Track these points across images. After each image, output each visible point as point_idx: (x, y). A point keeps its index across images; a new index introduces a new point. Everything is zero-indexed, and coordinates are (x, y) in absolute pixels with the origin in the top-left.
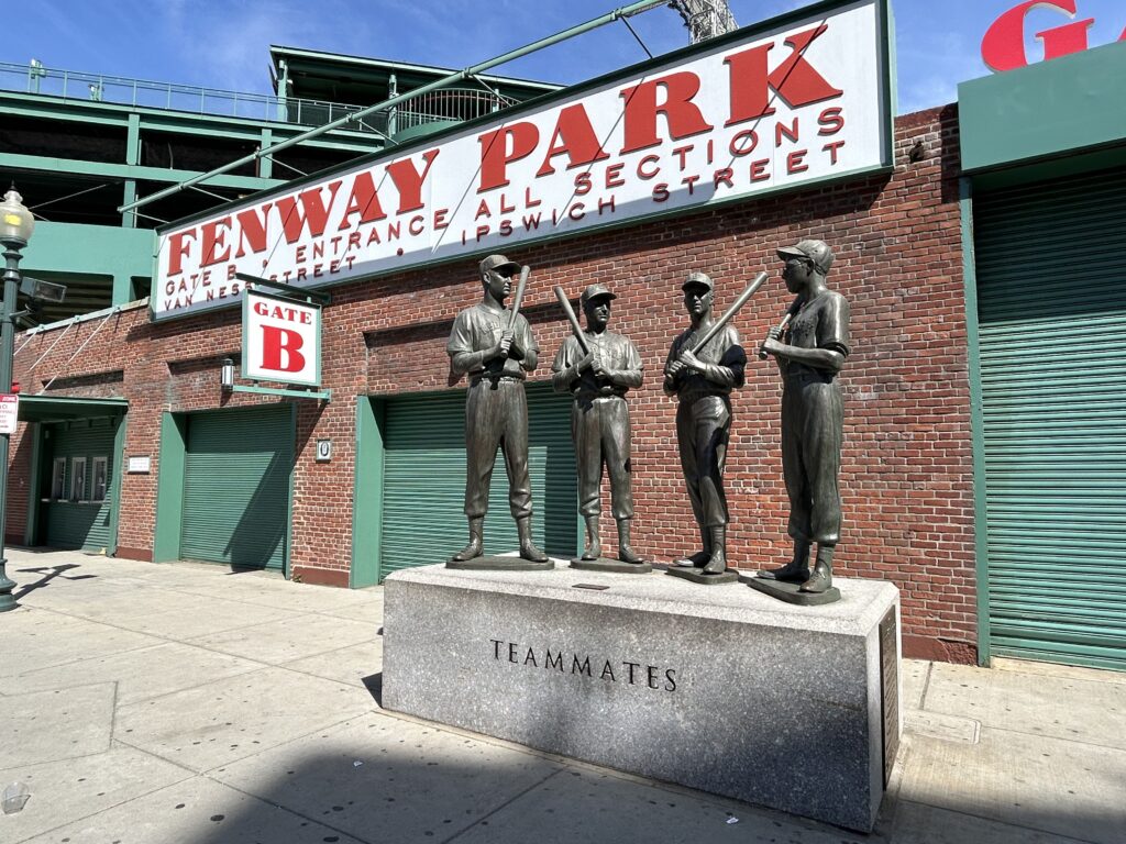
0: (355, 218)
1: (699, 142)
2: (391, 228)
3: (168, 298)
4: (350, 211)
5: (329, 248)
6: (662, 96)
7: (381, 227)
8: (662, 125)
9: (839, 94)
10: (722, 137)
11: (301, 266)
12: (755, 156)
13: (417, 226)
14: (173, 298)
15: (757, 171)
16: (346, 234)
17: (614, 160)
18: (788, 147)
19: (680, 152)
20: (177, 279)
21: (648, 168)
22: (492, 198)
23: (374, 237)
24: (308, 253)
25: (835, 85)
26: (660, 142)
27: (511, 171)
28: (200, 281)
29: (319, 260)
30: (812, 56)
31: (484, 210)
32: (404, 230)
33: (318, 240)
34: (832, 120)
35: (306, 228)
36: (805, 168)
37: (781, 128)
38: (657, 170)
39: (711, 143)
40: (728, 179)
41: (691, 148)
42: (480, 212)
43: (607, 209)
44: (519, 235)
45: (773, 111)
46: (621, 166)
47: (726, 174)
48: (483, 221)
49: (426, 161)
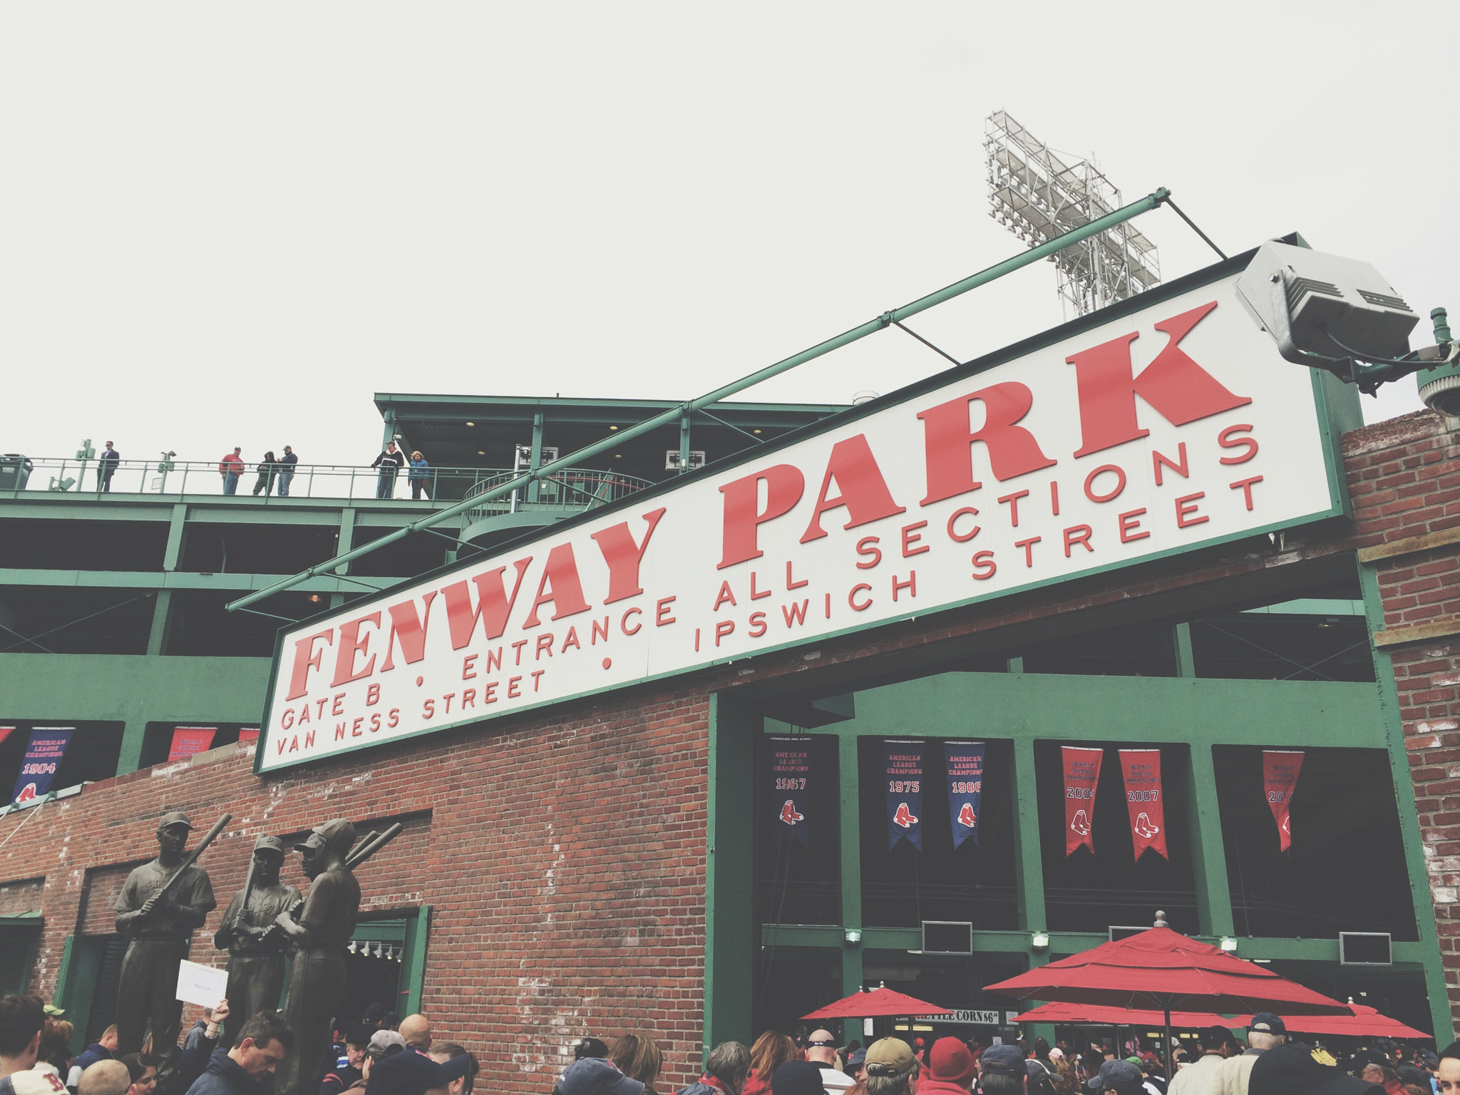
0: (548, 610)
1: (1037, 483)
2: (596, 627)
3: (282, 737)
4: (540, 600)
5: (509, 655)
7: (582, 623)
8: (980, 455)
9: (1247, 402)
10: (1071, 473)
11: (469, 684)
12: (1124, 504)
13: (631, 624)
14: (290, 736)
15: (1128, 525)
16: (533, 634)
17: (914, 516)
18: (1176, 486)
19: (1013, 499)
20: (298, 705)
21: (962, 528)
22: (738, 576)
23: (572, 640)
24: (480, 666)
25: (1238, 391)
27: (767, 535)
28: (328, 707)
29: (495, 675)
30: (1196, 348)
32: (615, 628)
34: (1241, 445)
35: (480, 627)
36: (1205, 520)
37: (1159, 460)
38: (977, 531)
39: (1054, 486)
40: (1085, 540)
41: (1025, 494)
42: (721, 601)
43: (904, 593)
44: (779, 636)
45: (1145, 434)
46: (923, 524)
47: (1082, 533)
48: (726, 612)
49: (647, 526)
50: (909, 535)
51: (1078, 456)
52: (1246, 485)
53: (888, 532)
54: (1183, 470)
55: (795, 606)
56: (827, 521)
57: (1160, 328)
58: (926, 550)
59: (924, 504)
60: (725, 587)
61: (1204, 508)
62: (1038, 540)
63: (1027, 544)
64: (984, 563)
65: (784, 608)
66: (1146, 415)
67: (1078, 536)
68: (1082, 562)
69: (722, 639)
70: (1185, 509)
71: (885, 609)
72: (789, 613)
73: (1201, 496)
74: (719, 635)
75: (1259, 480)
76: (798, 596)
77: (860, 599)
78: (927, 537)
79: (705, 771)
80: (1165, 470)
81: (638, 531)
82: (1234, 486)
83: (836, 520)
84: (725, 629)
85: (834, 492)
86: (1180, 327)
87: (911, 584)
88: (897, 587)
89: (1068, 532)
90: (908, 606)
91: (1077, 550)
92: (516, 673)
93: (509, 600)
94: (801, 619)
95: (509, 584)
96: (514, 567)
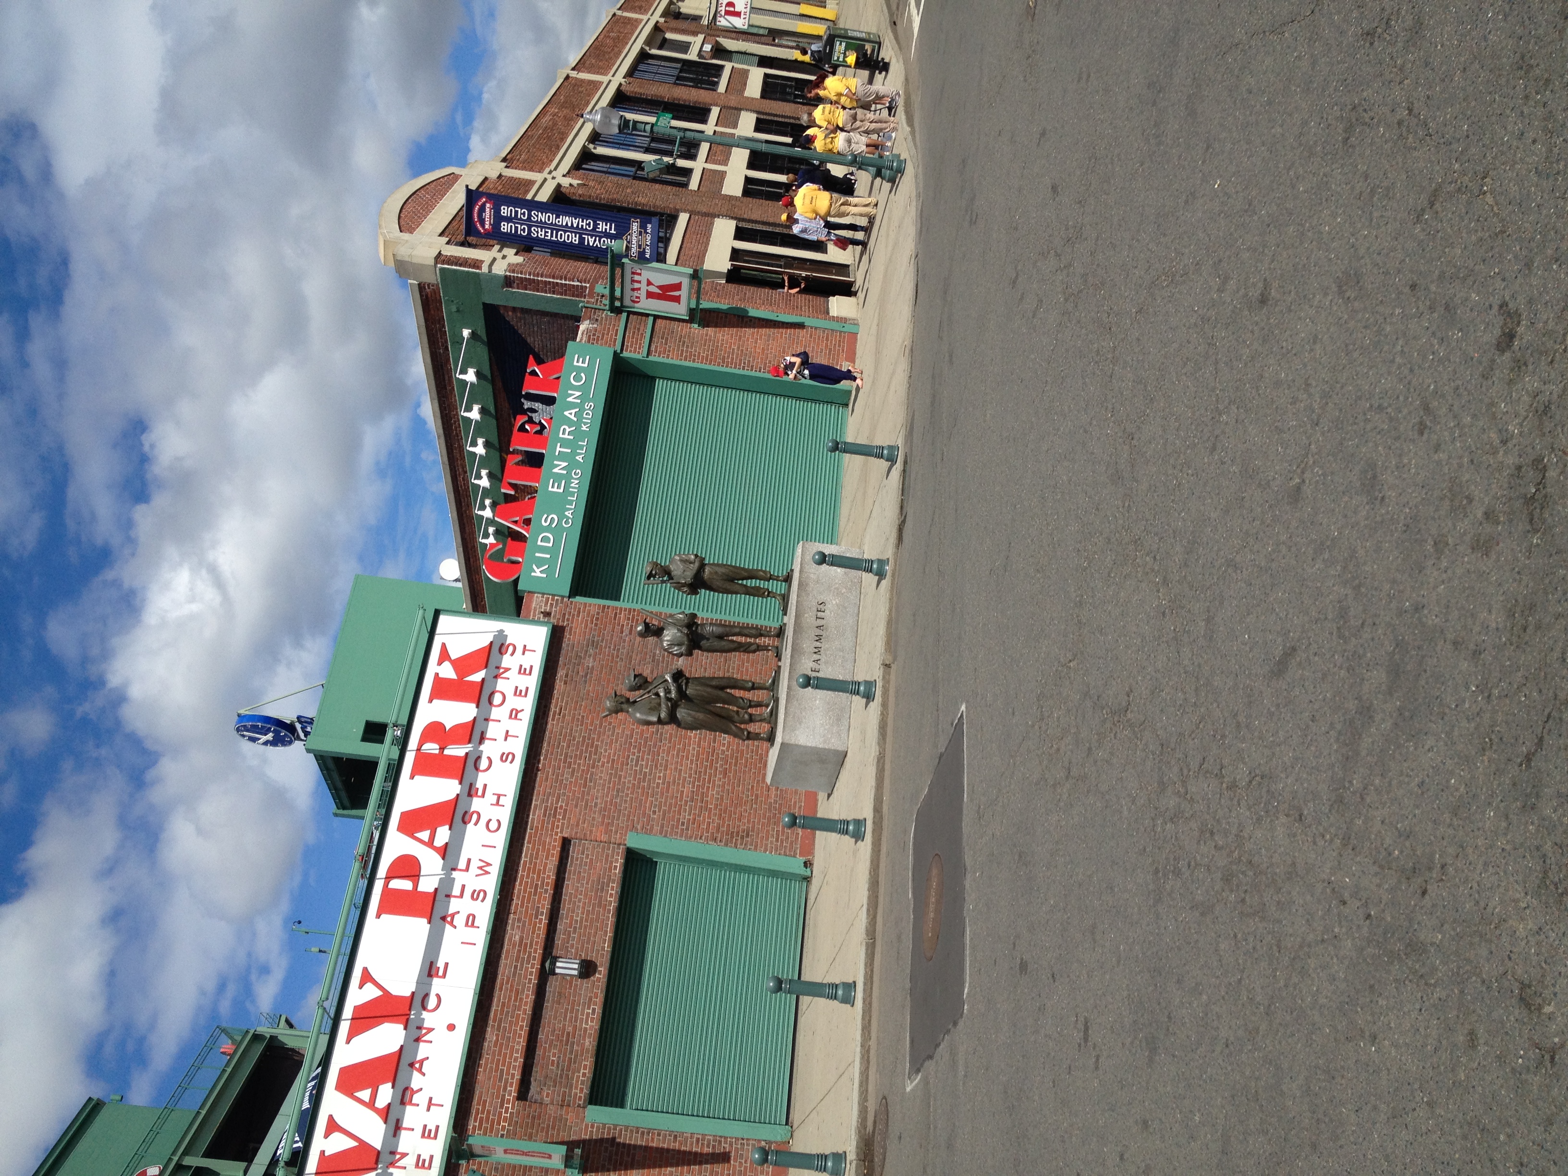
4: (371, 1102)
6: (431, 747)
15: (519, 694)
27: (426, 886)
30: (456, 654)
36: (532, 667)
37: (498, 677)
38: (489, 758)
39: (486, 720)
40: (517, 712)
41: (483, 733)
42: (452, 923)
43: (503, 801)
44: (491, 883)
45: (484, 679)
46: (472, 784)
47: (514, 712)
48: (460, 918)
49: (369, 986)
51: (478, 707)
52: (525, 650)
54: (507, 670)
55: (480, 868)
56: (440, 841)
57: (440, 663)
58: (485, 786)
59: (461, 783)
60: (445, 917)
61: (527, 666)
62: (508, 731)
63: (508, 736)
64: (506, 758)
65: (478, 876)
66: (475, 677)
67: (515, 715)
69: (475, 924)
70: (523, 672)
71: (505, 814)
72: (482, 872)
73: (521, 666)
74: (473, 925)
75: (525, 646)
76: (475, 864)
77: (493, 826)
78: (479, 784)
81: (370, 993)
82: (523, 654)
83: (443, 834)
84: (471, 922)
85: (425, 835)
86: (444, 655)
87: (500, 796)
88: (497, 804)
89: (511, 718)
90: (509, 801)
91: (520, 716)
92: (419, 1131)
93: (354, 1144)
94: (489, 864)
95: (338, 1144)
96: (326, 1136)
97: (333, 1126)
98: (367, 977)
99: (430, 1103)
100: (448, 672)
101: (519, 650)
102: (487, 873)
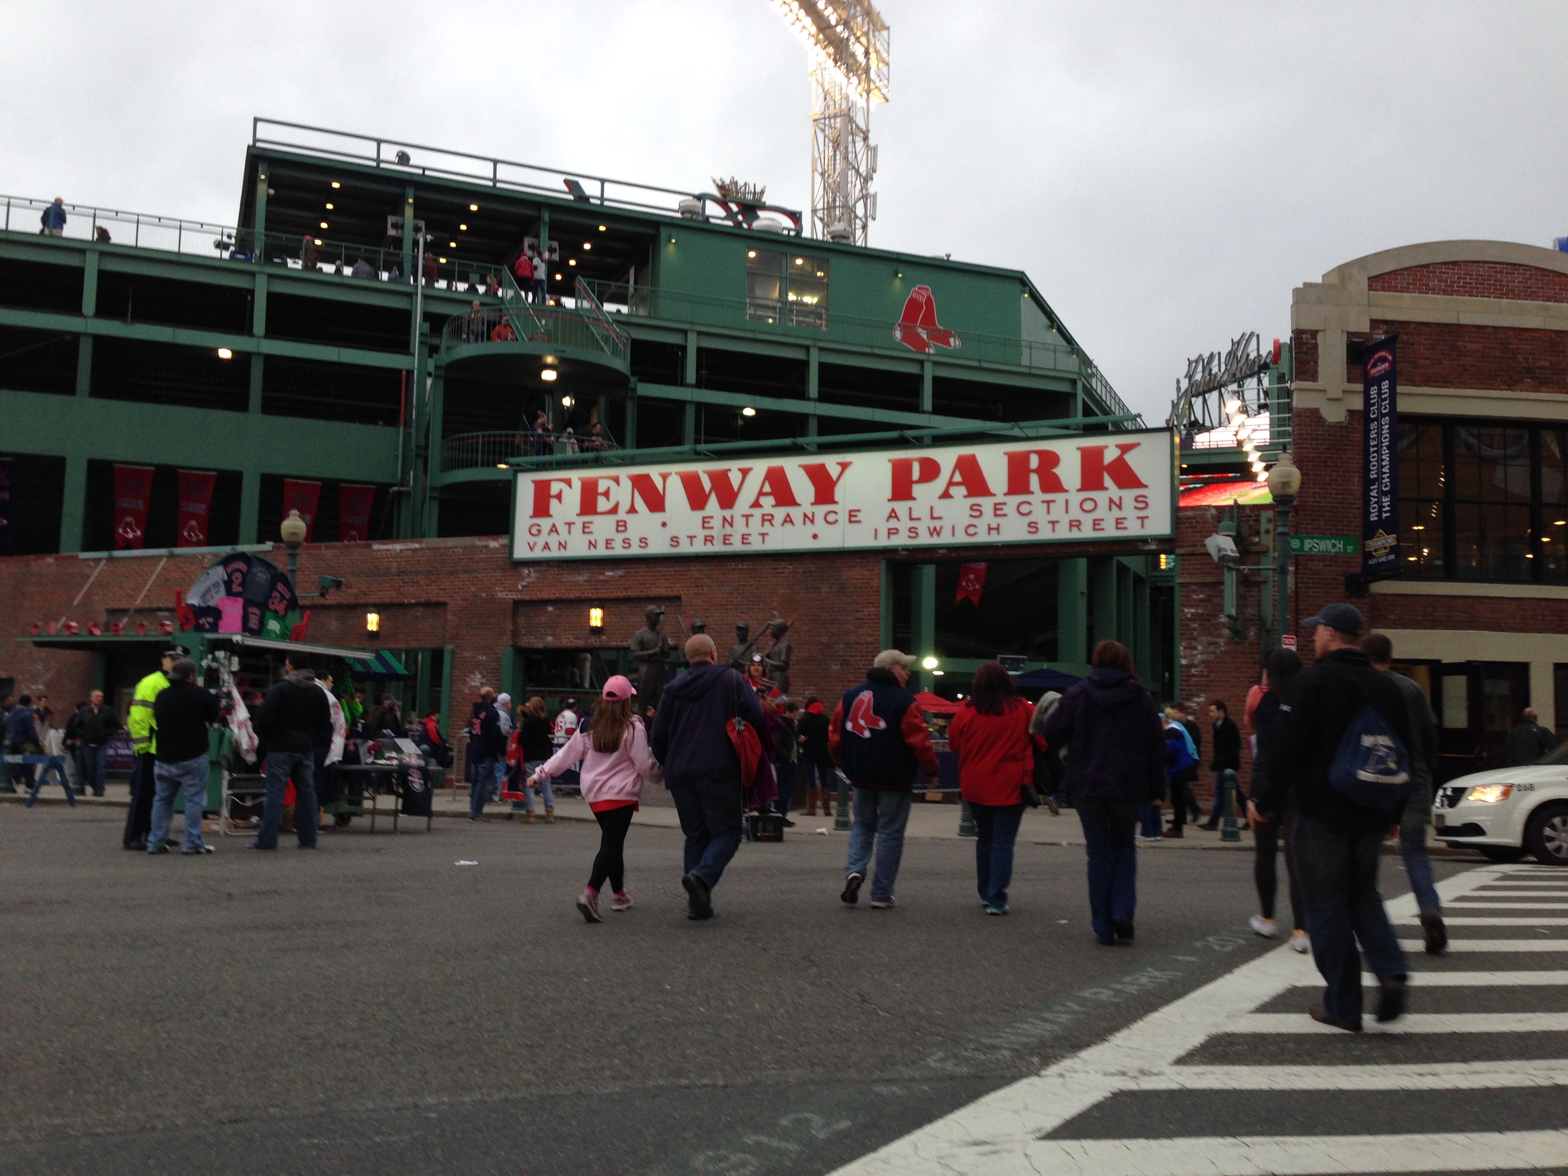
0: (768, 502)
1: (1059, 497)
2: (805, 516)
3: (532, 540)
4: (761, 493)
5: (739, 522)
6: (1034, 462)
7: (796, 513)
8: (1034, 481)
9: (1146, 486)
10: (1075, 497)
11: (708, 532)
12: (1096, 515)
13: (831, 518)
14: (541, 541)
15: (1096, 524)
16: (758, 513)
17: (1000, 498)
18: (1116, 513)
19: (1048, 502)
20: (545, 523)
21: (1024, 509)
22: (901, 507)
23: (788, 520)
24: (716, 523)
25: (1144, 481)
26: (1032, 493)
27: (918, 490)
28: (577, 528)
29: (728, 530)
30: (1129, 458)
31: (893, 515)
32: (819, 519)
33: (728, 513)
34: (1142, 503)
35: (713, 501)
36: (1126, 528)
37: (1111, 501)
38: (1030, 512)
39: (1067, 501)
40: (1078, 526)
41: (1053, 501)
42: (890, 517)
43: (994, 533)
44: (924, 539)
45: (1106, 489)
46: (1005, 504)
47: (1077, 523)
48: (893, 523)
49: (839, 468)
50: (997, 507)
51: (1078, 490)
52: (1142, 519)
53: (986, 503)
54: (1120, 507)
55: (935, 529)
56: (953, 490)
57: (1117, 446)
58: (1005, 515)
59: (1005, 494)
60: (893, 510)
61: (1126, 524)
62: (1057, 522)
63: (1053, 523)
64: (1033, 526)
65: (929, 528)
66: (1108, 481)
67: (1075, 524)
68: (1075, 535)
69: (892, 536)
70: (1119, 522)
71: (983, 537)
72: (932, 529)
73: (1125, 519)
74: (889, 533)
75: (1147, 517)
76: (937, 524)
77: (971, 530)
78: (1006, 510)
79: (879, 596)
80: (1113, 506)
81: (833, 470)
82: (1138, 518)
83: (959, 492)
84: (892, 532)
85: (958, 478)
86: (1125, 449)
87: (998, 529)
88: (990, 529)
89: (1071, 521)
90: (994, 538)
91: (1075, 529)
92: (746, 531)
93: (736, 488)
94: (938, 534)
95: (735, 478)
96: (740, 470)
97: (745, 472)
98: (844, 466)
99: (763, 535)
100: (1110, 455)
101: (1142, 513)
102: (931, 534)
